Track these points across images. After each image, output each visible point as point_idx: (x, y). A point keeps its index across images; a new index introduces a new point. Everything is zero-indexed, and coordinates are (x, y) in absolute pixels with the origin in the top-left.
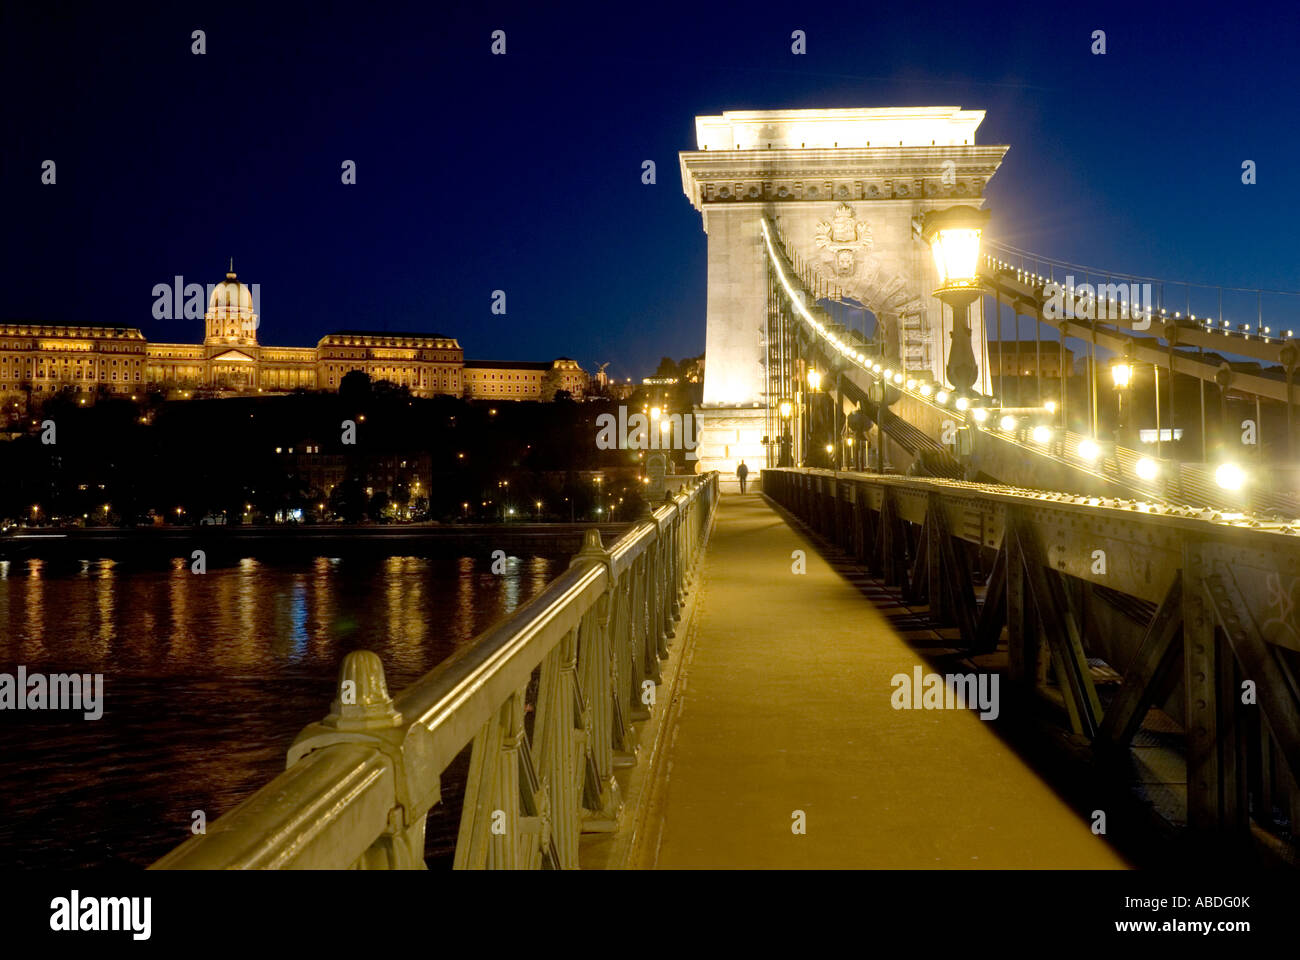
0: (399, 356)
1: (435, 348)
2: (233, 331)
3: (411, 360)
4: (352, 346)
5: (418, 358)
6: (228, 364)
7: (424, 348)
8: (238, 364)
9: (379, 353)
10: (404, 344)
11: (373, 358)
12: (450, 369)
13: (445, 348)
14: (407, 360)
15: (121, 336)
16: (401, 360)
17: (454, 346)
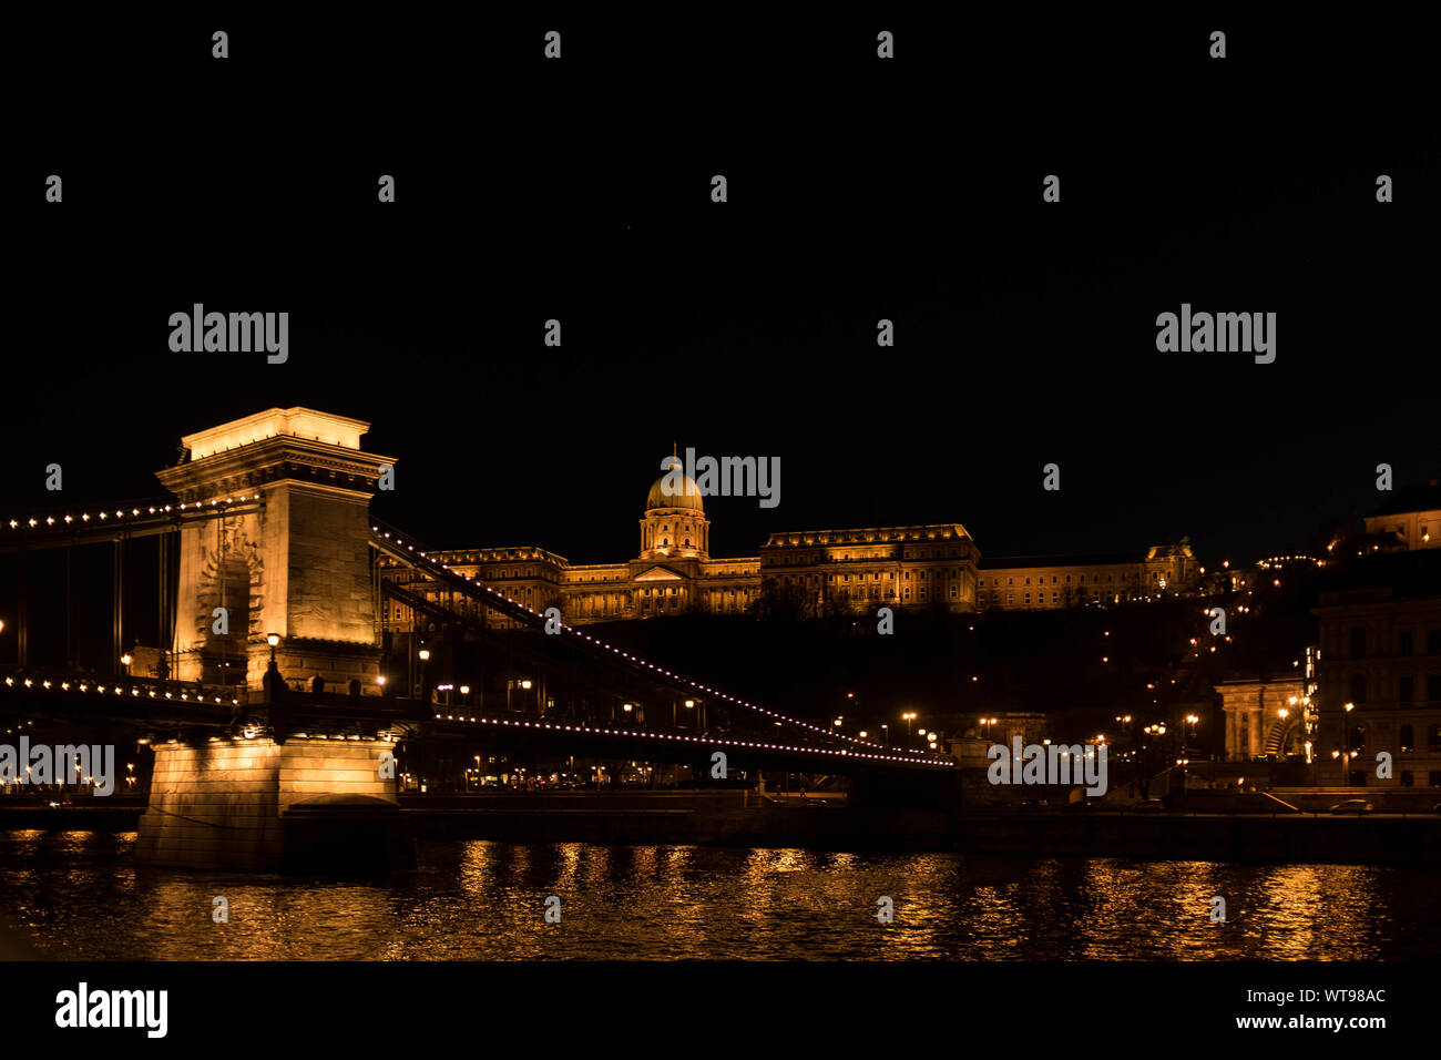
0: (869, 555)
1: (924, 539)
2: (666, 541)
3: (887, 559)
4: (802, 545)
5: (899, 555)
6: (653, 585)
7: (908, 540)
8: (662, 585)
9: (838, 554)
10: (877, 537)
11: (830, 561)
12: (946, 570)
13: (939, 538)
14: (882, 559)
15: (512, 558)
16: (873, 560)
17: (955, 534)
